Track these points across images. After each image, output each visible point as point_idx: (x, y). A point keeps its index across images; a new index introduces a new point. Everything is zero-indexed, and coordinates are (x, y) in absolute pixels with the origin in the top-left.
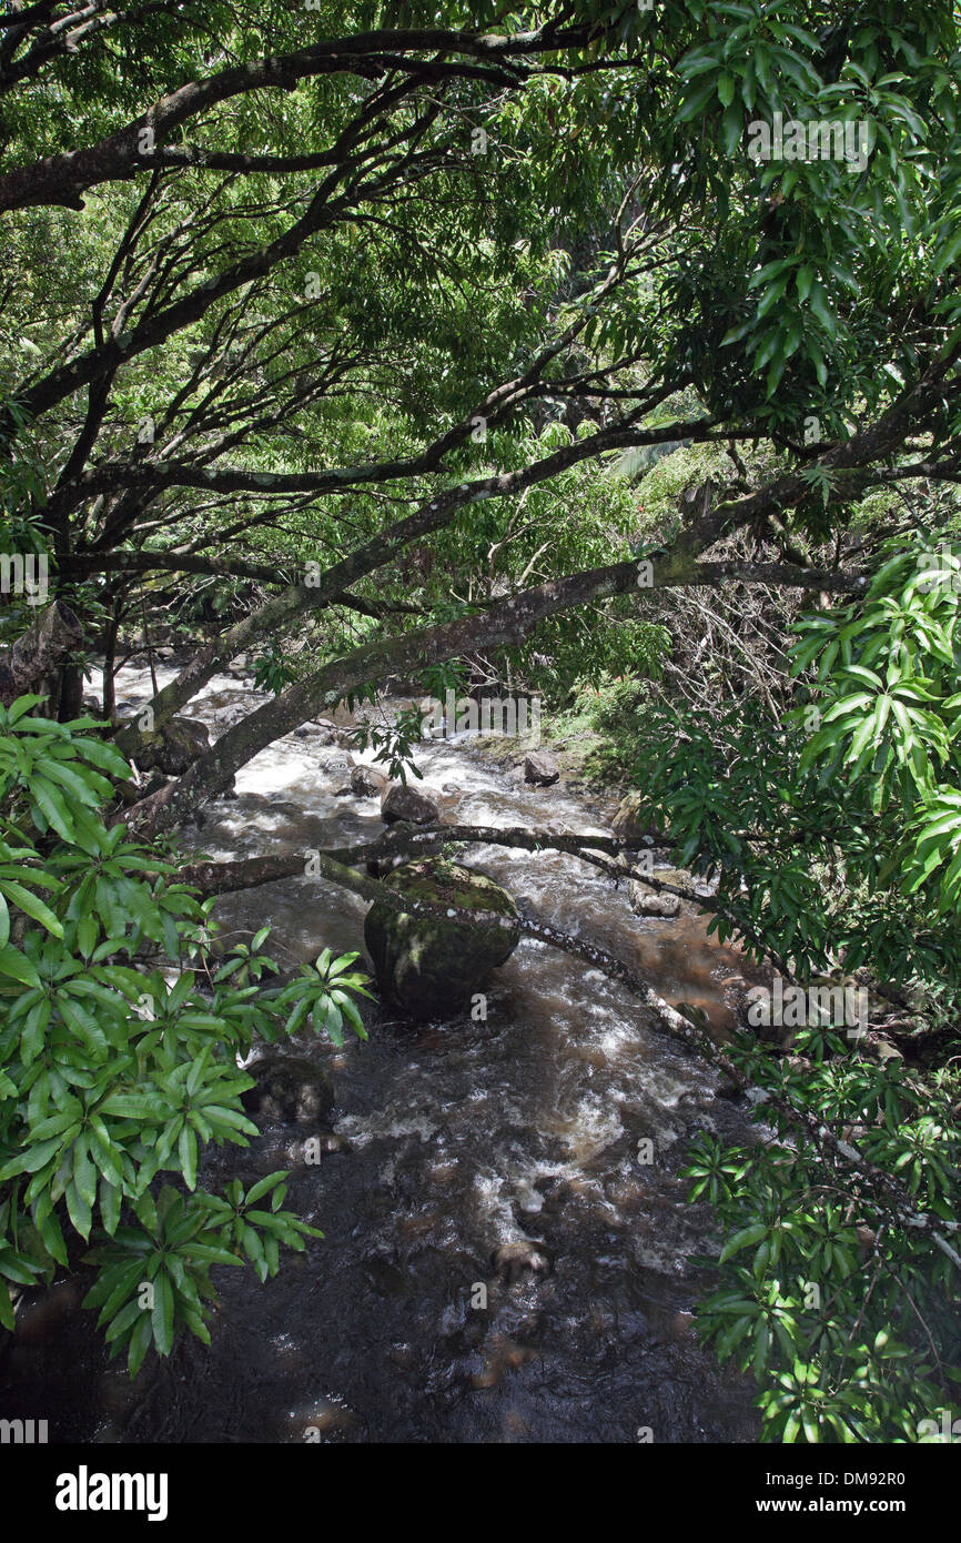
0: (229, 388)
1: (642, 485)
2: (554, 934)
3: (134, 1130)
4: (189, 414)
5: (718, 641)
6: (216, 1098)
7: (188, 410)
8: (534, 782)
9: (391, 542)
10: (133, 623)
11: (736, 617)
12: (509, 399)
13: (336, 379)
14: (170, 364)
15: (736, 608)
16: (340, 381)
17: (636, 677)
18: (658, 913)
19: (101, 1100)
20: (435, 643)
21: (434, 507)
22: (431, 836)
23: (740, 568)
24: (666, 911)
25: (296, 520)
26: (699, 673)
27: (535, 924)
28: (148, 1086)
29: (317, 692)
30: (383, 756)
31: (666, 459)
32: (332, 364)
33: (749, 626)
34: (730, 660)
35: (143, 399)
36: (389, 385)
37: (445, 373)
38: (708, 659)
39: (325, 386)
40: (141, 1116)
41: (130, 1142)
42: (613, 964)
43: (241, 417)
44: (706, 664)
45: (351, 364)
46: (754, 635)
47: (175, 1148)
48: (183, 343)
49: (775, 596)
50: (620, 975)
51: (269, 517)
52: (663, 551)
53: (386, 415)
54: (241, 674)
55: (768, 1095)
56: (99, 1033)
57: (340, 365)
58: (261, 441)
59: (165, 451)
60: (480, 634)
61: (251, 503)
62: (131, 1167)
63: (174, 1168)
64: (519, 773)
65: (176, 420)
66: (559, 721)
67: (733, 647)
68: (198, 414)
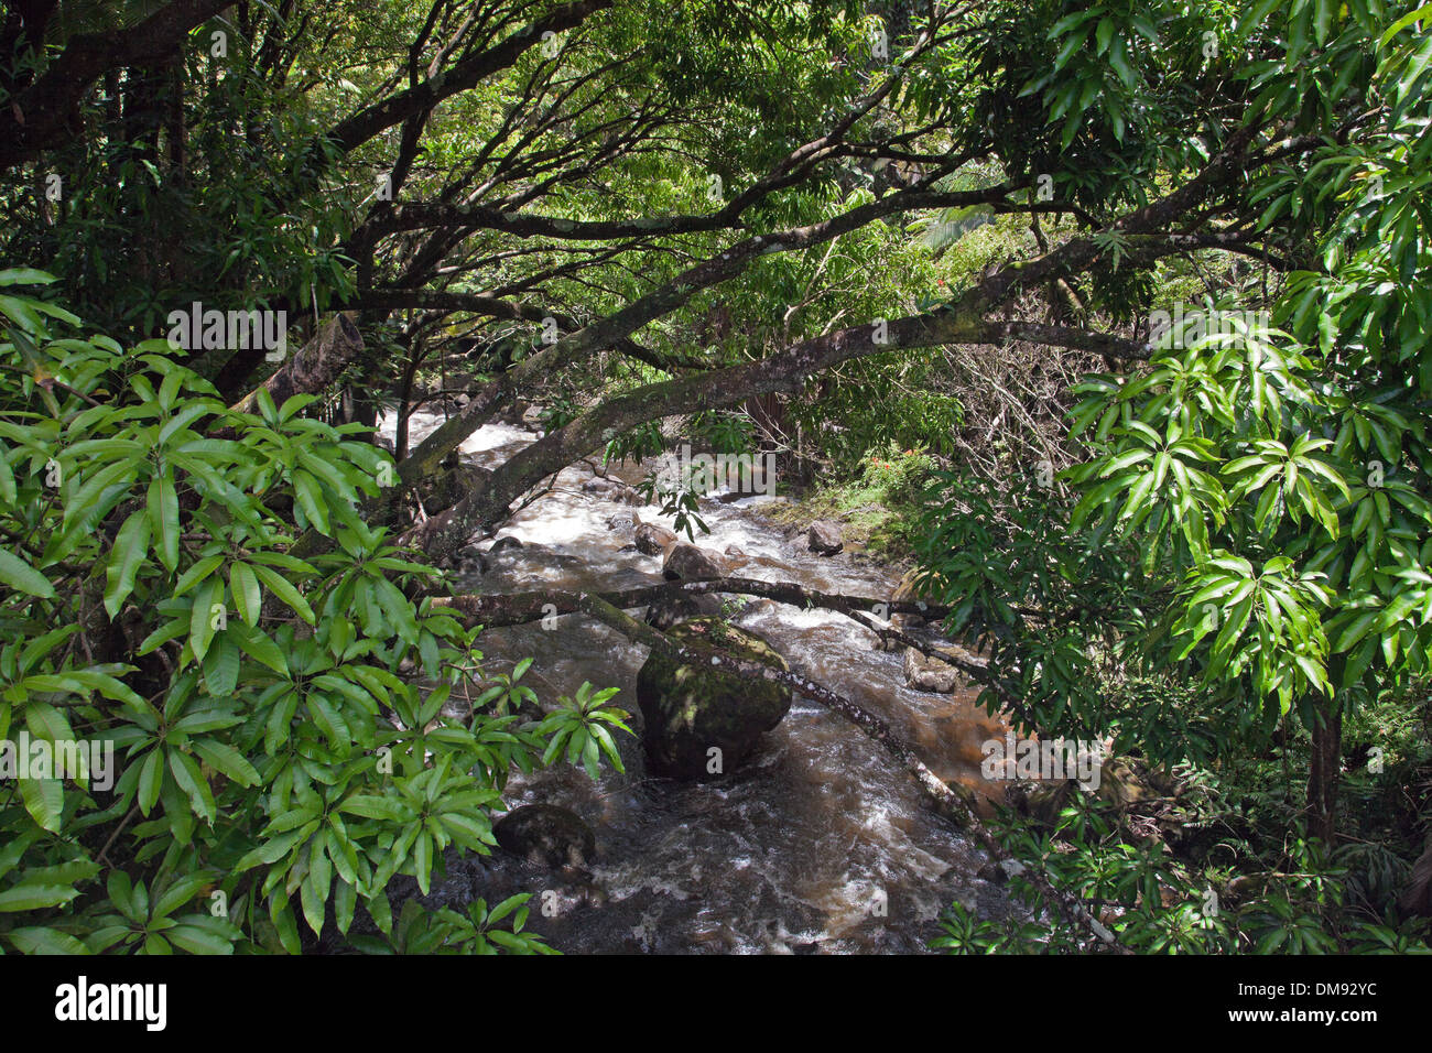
0: (538, 139)
1: (943, 259)
2: (818, 689)
3: (373, 831)
4: (498, 163)
5: (1011, 422)
6: (458, 806)
7: (496, 160)
8: (817, 551)
9: (681, 289)
10: (432, 369)
11: (1031, 397)
12: (811, 158)
13: (645, 135)
14: (483, 115)
15: (1031, 388)
16: (648, 138)
17: (927, 452)
18: (933, 689)
19: (342, 798)
20: (715, 387)
21: (726, 257)
22: (703, 585)
23: (1026, 329)
24: (940, 688)
25: (597, 274)
26: (990, 451)
27: (799, 678)
28: (390, 790)
29: (595, 429)
30: (668, 510)
31: (970, 236)
32: (642, 121)
33: (1043, 407)
34: (1021, 440)
35: (454, 146)
36: (698, 145)
37: (753, 132)
38: (1000, 439)
39: (634, 141)
40: (380, 817)
41: (369, 843)
42: (875, 724)
43: (548, 168)
44: (996, 443)
45: (660, 122)
46: (1047, 417)
47: (410, 853)
48: (498, 91)
49: (1071, 379)
50: (881, 736)
51: (569, 270)
52: (949, 307)
53: (692, 174)
54: (534, 427)
55: (1023, 868)
56: (344, 729)
57: (651, 122)
58: (567, 194)
59: (472, 197)
60: (760, 381)
61: (553, 255)
62: (367, 867)
63: (410, 872)
64: (803, 541)
65: (485, 168)
66: (847, 492)
67: (1025, 428)
68: (506, 163)
